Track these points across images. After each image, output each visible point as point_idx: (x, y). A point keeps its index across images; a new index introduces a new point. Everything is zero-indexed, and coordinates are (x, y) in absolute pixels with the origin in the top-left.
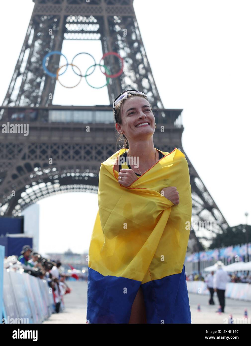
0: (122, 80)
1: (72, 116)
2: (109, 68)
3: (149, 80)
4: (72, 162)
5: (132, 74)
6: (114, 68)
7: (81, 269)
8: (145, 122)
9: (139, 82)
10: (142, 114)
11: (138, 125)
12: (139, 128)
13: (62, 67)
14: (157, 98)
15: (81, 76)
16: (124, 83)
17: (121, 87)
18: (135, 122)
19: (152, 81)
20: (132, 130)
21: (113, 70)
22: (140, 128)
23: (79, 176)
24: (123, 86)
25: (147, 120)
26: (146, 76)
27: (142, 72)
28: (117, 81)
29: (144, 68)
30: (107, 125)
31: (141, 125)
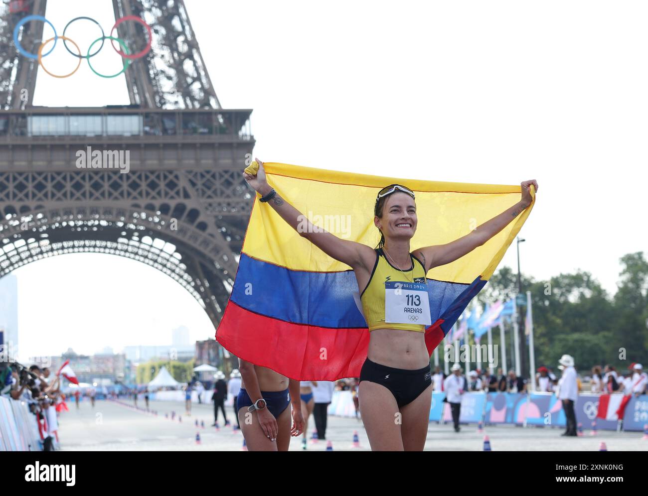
0: (149, 62)
1: (68, 124)
2: (127, 42)
3: (195, 62)
4: (69, 203)
5: (166, 52)
6: (135, 42)
7: (91, 382)
8: (407, 224)
9: (178, 66)
10: (406, 215)
11: (399, 224)
12: (399, 228)
13: (48, 41)
14: (209, 92)
15: (80, 57)
16: (154, 67)
17: (149, 74)
18: (396, 221)
19: (199, 63)
20: (392, 228)
21: (134, 46)
22: (402, 229)
23: (82, 226)
24: (151, 72)
25: (409, 222)
26: (190, 56)
27: (183, 48)
28: (141, 65)
29: (186, 41)
30: (127, 138)
31: (402, 225)
